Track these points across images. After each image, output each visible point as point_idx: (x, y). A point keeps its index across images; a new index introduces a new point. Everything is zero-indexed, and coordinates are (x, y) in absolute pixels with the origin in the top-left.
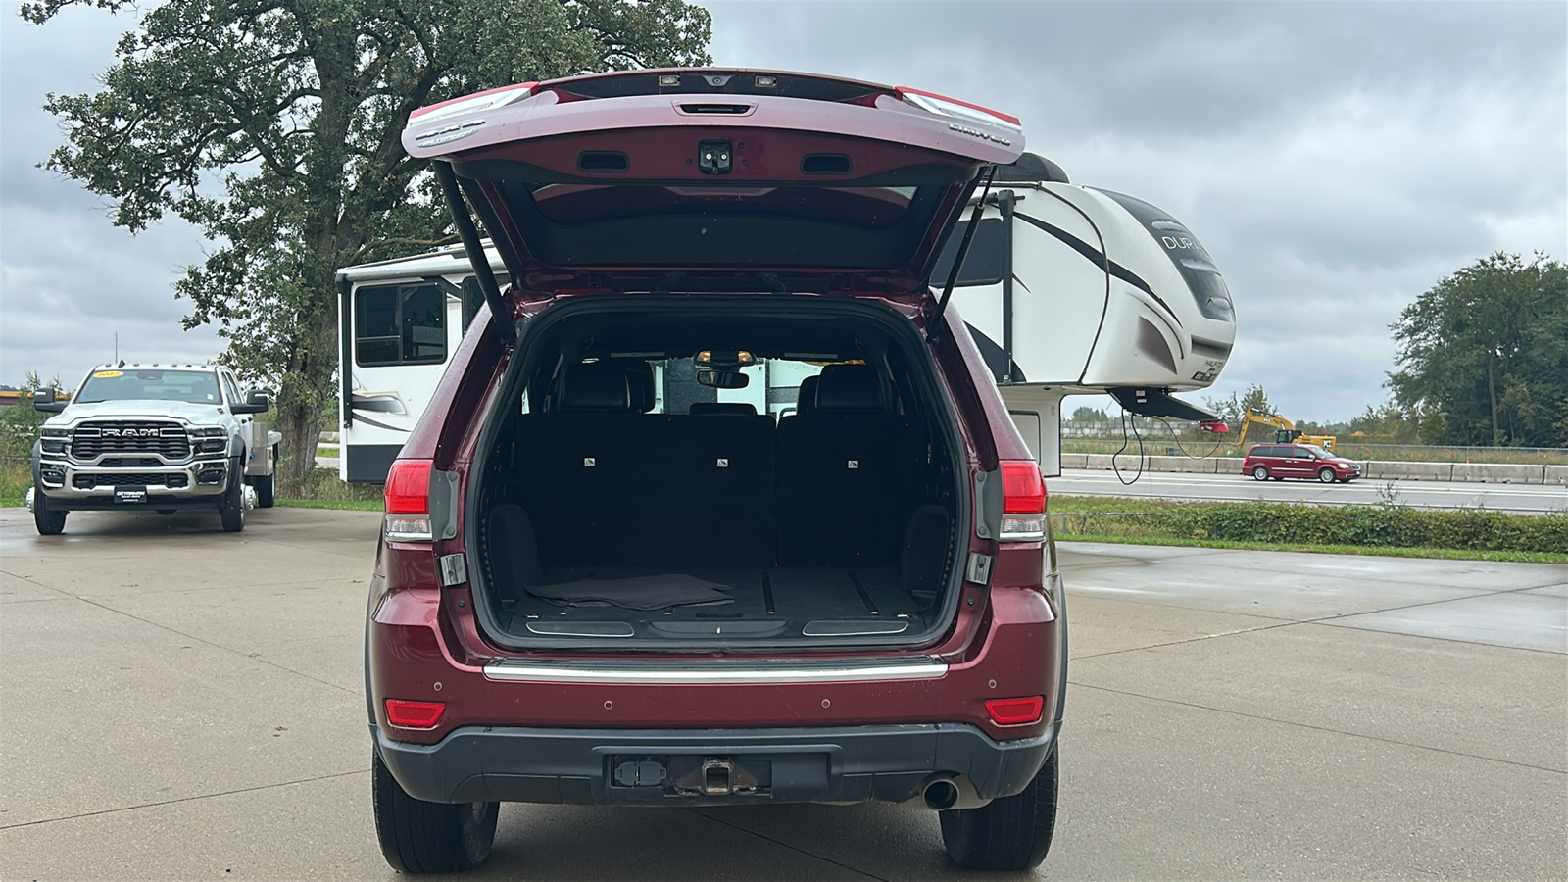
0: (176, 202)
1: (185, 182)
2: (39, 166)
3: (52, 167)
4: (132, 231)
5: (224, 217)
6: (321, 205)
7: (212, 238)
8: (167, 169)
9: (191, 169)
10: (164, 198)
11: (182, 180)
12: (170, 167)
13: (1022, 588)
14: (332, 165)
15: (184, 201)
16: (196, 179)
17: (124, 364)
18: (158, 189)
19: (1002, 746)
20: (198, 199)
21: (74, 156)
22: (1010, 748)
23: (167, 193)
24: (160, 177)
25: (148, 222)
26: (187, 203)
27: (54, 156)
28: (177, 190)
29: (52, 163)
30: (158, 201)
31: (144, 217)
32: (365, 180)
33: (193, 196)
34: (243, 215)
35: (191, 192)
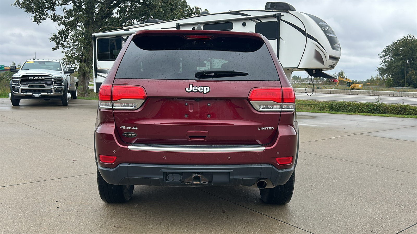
0: (50, 16)
1: (52, 10)
2: (12, 5)
3: (15, 5)
4: (38, 24)
5: (63, 20)
6: (89, 17)
7: (60, 26)
8: (47, 7)
9: (53, 6)
10: (46, 15)
11: (51, 10)
12: (48, 6)
13: (287, 125)
14: (92, 6)
15: (52, 16)
16: (55, 9)
17: (35, 59)
18: (44, 12)
19: (280, 171)
20: (55, 15)
21: (21, 2)
22: (283, 171)
23: (47, 13)
24: (45, 9)
25: (42, 21)
26: (53, 16)
27: (15, 2)
28: (50, 13)
29: (15, 4)
30: (45, 15)
31: (41, 20)
32: (101, 10)
33: (54, 14)
34: (68, 19)
35: (53, 13)
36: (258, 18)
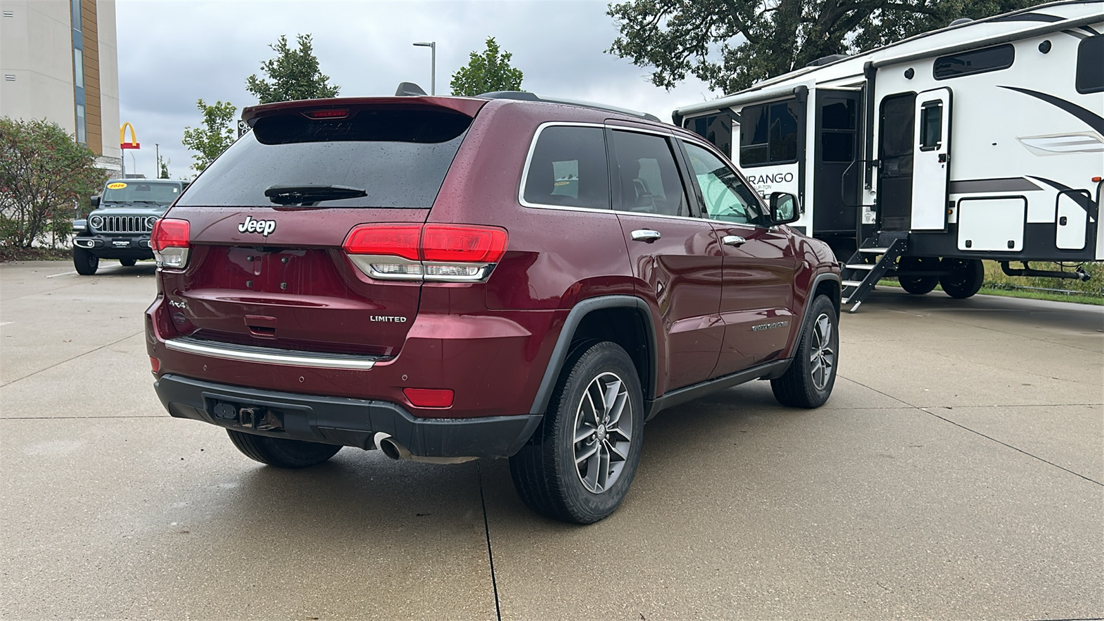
0: (693, 67)
1: (699, 53)
2: (605, 52)
3: (613, 52)
4: (667, 89)
5: (721, 75)
6: (777, 61)
7: (713, 90)
8: (688, 46)
9: (703, 44)
10: (687, 66)
11: (697, 52)
12: (690, 44)
14: (786, 32)
15: (698, 67)
16: (707, 50)
18: (682, 59)
19: (419, 421)
20: (707, 64)
21: (625, 43)
23: (688, 62)
24: (683, 51)
25: (677, 82)
26: (700, 67)
27: (613, 45)
28: (693, 59)
29: (613, 49)
30: (683, 67)
31: (674, 80)
32: (808, 43)
33: (704, 63)
34: (733, 72)
35: (702, 60)
36: (1085, 24)
